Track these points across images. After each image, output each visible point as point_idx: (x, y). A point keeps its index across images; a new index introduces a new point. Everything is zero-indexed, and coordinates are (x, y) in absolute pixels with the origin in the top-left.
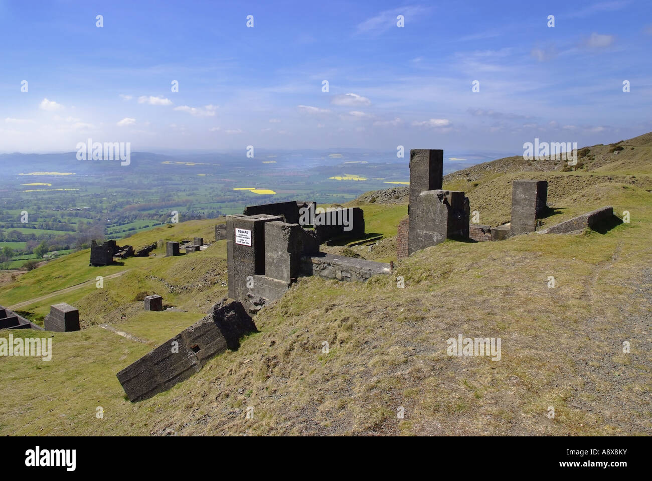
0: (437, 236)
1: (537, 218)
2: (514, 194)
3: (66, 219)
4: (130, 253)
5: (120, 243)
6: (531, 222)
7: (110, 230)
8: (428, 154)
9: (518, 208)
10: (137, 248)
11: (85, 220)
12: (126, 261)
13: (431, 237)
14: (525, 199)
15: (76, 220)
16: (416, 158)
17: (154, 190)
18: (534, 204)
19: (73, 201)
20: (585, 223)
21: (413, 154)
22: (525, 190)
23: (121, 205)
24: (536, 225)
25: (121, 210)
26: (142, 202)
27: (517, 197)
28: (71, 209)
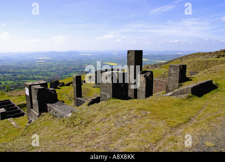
0: (109, 95)
1: (179, 83)
2: (170, 71)
3: (49, 73)
4: (63, 85)
5: (60, 82)
6: (177, 84)
7: (62, 76)
8: (134, 52)
9: (171, 77)
10: (65, 83)
11: (55, 73)
12: (61, 88)
13: (106, 96)
14: (174, 73)
15: (52, 73)
16: (130, 54)
17: (77, 63)
18: (178, 76)
19: (51, 67)
20: (190, 91)
21: (129, 52)
22: (174, 69)
23: (66, 68)
24: (179, 86)
25: (66, 70)
26: (73, 67)
27: (171, 72)
28: (50, 70)
